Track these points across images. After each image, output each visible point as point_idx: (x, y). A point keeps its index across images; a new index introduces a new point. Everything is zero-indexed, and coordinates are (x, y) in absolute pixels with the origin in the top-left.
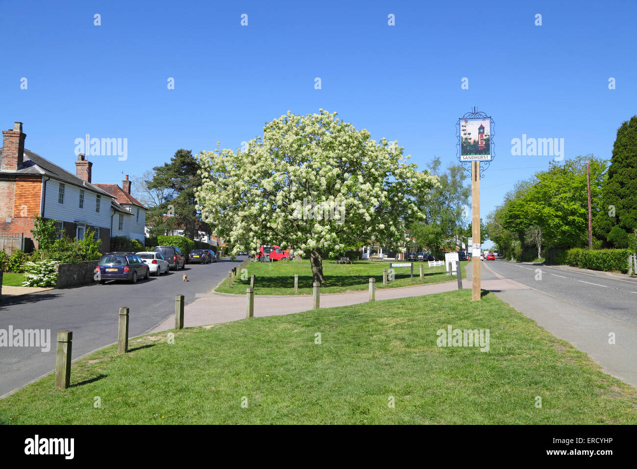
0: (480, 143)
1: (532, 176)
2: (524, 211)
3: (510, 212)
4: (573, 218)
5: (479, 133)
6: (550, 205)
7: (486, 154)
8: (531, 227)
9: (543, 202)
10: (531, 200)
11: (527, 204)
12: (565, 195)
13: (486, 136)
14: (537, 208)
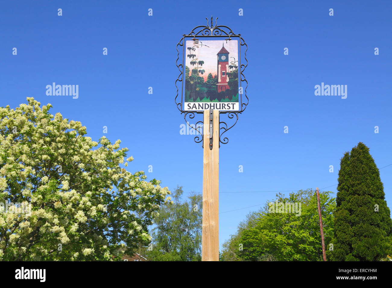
0: (220, 80)
1: (261, 208)
2: (259, 238)
3: (244, 240)
4: (304, 246)
5: (219, 62)
6: (281, 233)
7: (230, 100)
8: (263, 255)
9: (275, 230)
10: (264, 228)
11: (260, 231)
12: (295, 223)
13: (231, 67)
14: (270, 236)
